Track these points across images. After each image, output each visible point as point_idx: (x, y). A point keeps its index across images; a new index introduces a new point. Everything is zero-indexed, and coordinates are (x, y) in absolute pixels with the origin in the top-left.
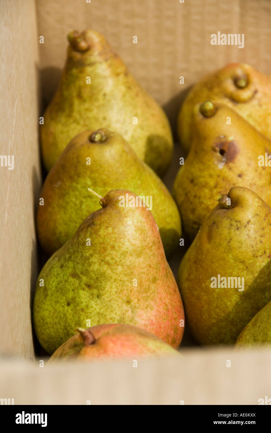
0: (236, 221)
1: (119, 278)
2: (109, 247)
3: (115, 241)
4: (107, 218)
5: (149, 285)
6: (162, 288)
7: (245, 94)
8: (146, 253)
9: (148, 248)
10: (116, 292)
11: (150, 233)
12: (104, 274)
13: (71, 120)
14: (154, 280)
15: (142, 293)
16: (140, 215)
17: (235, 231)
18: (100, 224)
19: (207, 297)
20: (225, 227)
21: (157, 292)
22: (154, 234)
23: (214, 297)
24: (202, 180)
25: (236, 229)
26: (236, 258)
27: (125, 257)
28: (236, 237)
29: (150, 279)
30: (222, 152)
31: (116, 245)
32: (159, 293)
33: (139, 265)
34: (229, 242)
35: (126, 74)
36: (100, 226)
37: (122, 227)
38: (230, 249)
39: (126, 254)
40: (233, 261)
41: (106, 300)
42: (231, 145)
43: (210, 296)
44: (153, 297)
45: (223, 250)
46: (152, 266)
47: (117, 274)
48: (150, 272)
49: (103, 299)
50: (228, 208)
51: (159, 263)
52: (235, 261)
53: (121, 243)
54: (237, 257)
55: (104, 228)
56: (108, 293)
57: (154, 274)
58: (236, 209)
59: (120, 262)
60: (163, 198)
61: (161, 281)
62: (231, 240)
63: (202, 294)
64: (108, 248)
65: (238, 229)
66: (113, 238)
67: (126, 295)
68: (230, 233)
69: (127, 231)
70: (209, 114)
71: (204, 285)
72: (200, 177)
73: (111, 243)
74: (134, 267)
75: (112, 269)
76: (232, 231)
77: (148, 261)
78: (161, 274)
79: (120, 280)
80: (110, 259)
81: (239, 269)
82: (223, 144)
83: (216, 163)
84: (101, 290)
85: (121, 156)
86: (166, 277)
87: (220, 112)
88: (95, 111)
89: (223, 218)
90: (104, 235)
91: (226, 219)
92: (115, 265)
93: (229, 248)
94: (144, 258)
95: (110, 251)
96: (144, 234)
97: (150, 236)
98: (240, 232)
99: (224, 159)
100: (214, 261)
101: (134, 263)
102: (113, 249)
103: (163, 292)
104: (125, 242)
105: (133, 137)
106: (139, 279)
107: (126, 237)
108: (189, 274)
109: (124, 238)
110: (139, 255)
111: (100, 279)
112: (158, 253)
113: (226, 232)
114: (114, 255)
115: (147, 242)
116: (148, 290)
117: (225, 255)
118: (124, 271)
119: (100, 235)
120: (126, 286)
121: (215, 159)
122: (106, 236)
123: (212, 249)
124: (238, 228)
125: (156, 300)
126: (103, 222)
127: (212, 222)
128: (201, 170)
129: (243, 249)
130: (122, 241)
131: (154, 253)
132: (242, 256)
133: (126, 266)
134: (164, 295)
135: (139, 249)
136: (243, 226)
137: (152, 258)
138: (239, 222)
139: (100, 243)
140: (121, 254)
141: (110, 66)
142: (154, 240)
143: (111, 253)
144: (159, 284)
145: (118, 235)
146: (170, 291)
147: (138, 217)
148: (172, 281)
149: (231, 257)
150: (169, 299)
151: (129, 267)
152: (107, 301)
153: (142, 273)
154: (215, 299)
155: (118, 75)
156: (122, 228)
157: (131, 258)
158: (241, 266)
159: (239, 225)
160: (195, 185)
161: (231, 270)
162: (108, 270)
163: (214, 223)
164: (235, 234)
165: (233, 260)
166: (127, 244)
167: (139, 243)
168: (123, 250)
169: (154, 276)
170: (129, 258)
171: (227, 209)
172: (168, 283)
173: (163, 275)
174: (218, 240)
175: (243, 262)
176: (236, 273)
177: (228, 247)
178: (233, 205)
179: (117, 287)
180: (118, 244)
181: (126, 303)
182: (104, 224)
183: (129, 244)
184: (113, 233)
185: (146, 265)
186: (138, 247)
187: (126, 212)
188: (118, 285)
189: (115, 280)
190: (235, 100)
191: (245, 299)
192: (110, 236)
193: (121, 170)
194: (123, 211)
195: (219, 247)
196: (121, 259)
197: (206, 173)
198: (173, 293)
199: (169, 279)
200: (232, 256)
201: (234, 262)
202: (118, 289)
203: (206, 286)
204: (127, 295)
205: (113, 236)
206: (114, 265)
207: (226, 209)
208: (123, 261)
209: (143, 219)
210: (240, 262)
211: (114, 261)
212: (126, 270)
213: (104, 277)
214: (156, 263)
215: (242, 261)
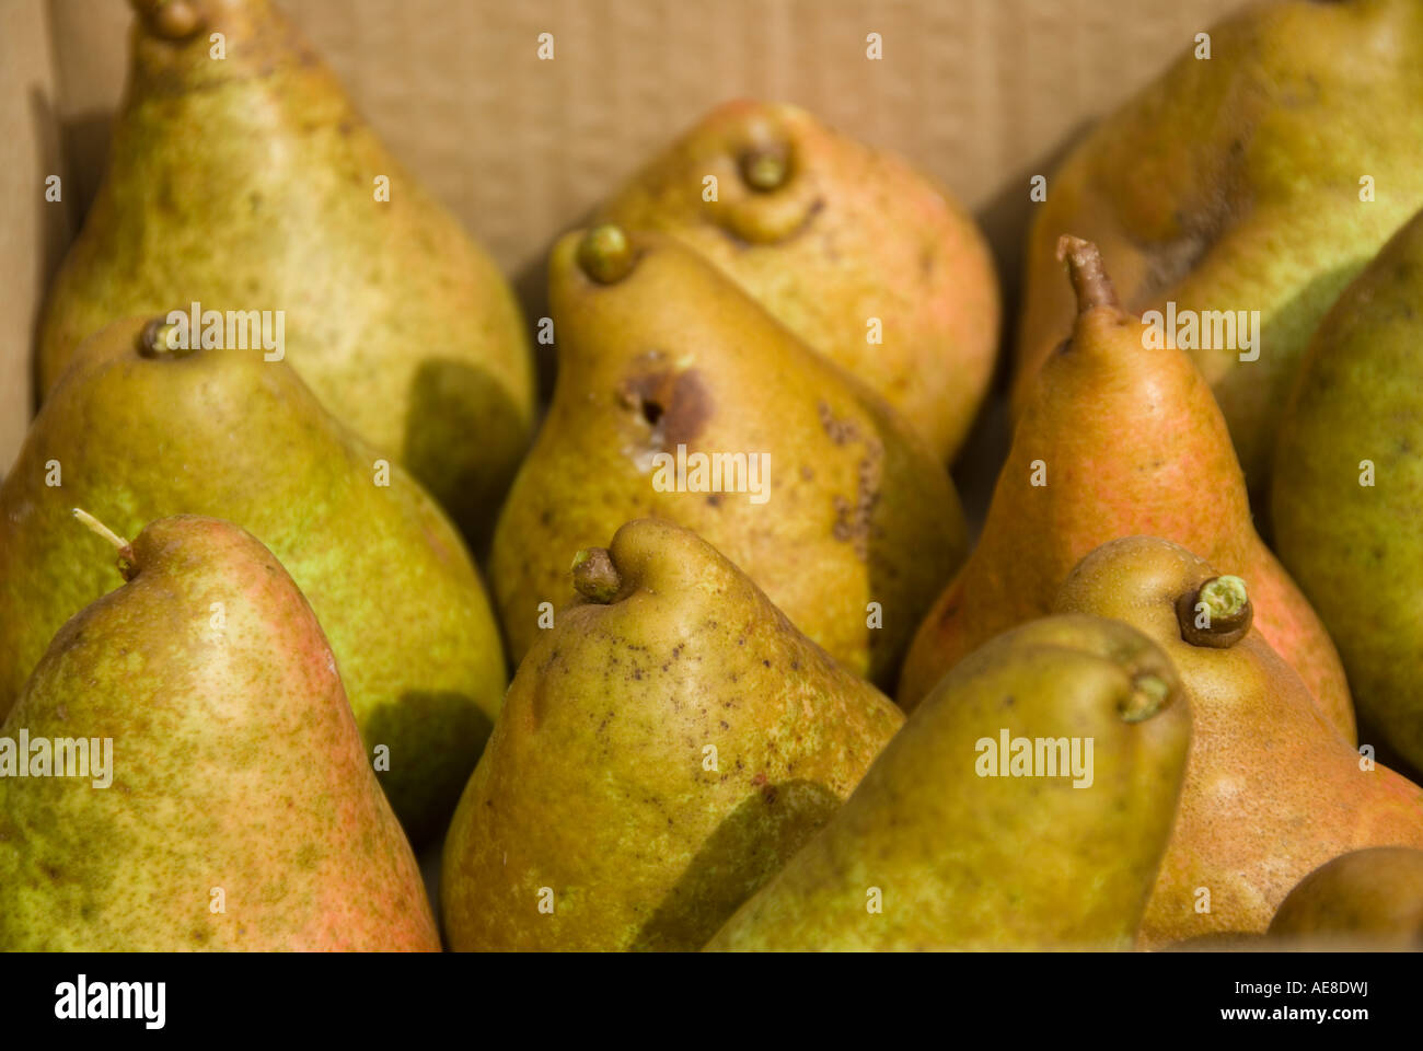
0: (631, 647)
1: (165, 845)
2: (127, 724)
3: (152, 702)
4: (129, 616)
5: (283, 876)
6: (338, 890)
7: (778, 214)
8: (272, 753)
9: (282, 736)
10: (153, 897)
11: (292, 680)
12: (109, 828)
13: (135, 292)
14: (308, 858)
15: (257, 904)
16: (254, 610)
17: (626, 686)
18: (101, 641)
19: (527, 933)
20: (590, 670)
21: (319, 904)
22: (309, 685)
23: (552, 934)
24: (577, 513)
25: (629, 676)
26: (629, 786)
27: (185, 764)
28: (631, 706)
29: (288, 851)
30: (652, 412)
31: (156, 717)
32: (328, 907)
33: (243, 797)
34: (604, 724)
35: (345, 130)
36: (100, 647)
37: (178, 650)
38: (606, 752)
39: (192, 755)
40: (619, 796)
41: (114, 925)
42: (687, 385)
43: (538, 931)
44: (300, 921)
45: (583, 754)
46: (298, 802)
47: (154, 828)
48: (289, 827)
49: (101, 922)
50: (608, 598)
51: (332, 796)
52: (628, 796)
53: (174, 709)
54: (632, 782)
55: (112, 654)
56: (122, 901)
57: (305, 835)
58: (636, 602)
59: (167, 784)
60: (420, 570)
61: (335, 862)
62: (610, 718)
63: (512, 921)
64: (125, 730)
65: (639, 678)
66: (145, 692)
67: (189, 910)
68: (607, 693)
69: (196, 669)
70: (609, 270)
71: (515, 888)
72: (573, 501)
73: (137, 711)
74: (221, 802)
75: (137, 807)
76: (618, 682)
77: (280, 783)
78: (336, 836)
79: (170, 852)
80: (129, 769)
81: (641, 827)
82: (654, 382)
83: (628, 450)
84: (97, 887)
85: (248, 408)
86: (360, 849)
87: (650, 267)
88: (220, 257)
89: (586, 635)
90: (112, 680)
91: (597, 638)
92: (150, 794)
93: (603, 747)
94: (264, 772)
95: (132, 741)
96: (268, 681)
97: (294, 689)
98: (644, 689)
99: (658, 439)
100: (553, 795)
101: (221, 788)
102: (143, 732)
103: (345, 905)
104: (186, 707)
105: (359, 356)
106: (244, 848)
107: (193, 688)
108: (471, 851)
109: (185, 693)
110: (243, 758)
111: (93, 845)
112: (329, 756)
113: (593, 686)
114: (147, 755)
115: (278, 711)
116: (278, 895)
117: (588, 773)
118: (182, 817)
119: (98, 681)
120: (192, 876)
121: (623, 438)
122: (118, 683)
123: (544, 751)
124: (637, 671)
125: (310, 933)
126: (113, 634)
127: (550, 650)
128: (578, 479)
129: (656, 753)
130: (179, 703)
131: (310, 754)
132: (650, 777)
133: (193, 798)
134: (347, 914)
135: (244, 736)
136: (656, 667)
137: (301, 772)
138: (644, 648)
139: (97, 711)
140: (174, 754)
141: (280, 94)
142: (311, 708)
143: (134, 747)
144: (328, 873)
145: (163, 682)
146: (377, 904)
147: (246, 617)
148: (390, 870)
149: (610, 780)
150: (368, 932)
151: (201, 804)
152: (117, 930)
153: (255, 826)
154: (555, 942)
155: (309, 128)
156: (180, 655)
157: (210, 770)
158: (649, 815)
159: (642, 663)
160: (555, 533)
161: (611, 830)
162: (121, 811)
163: (555, 655)
164: (625, 696)
165: (621, 792)
166: (196, 716)
167: (246, 712)
168: (178, 739)
169: (307, 842)
170: (203, 769)
171: (608, 603)
172: (372, 873)
173: (349, 844)
174: (565, 718)
175: (654, 800)
176: (630, 844)
177: (602, 742)
178: (626, 589)
179: (155, 876)
180: (163, 713)
181: (191, 940)
182: (117, 640)
183: (205, 714)
184: (145, 673)
185: (274, 797)
186: (238, 729)
187: (200, 596)
188: (159, 870)
189: (150, 851)
190: (741, 235)
191: (667, 941)
192: (135, 685)
193: (245, 460)
194: (190, 592)
195: (569, 743)
196: (174, 770)
197: (593, 489)
198: (388, 910)
199: (375, 861)
200: (616, 778)
201: (620, 799)
202: (159, 884)
203: (522, 891)
204: (195, 909)
205: (146, 682)
206: (145, 794)
207: (602, 603)
208: (180, 780)
209: (266, 627)
210: (646, 801)
211: (146, 780)
212: (191, 816)
213: (109, 840)
214: (316, 792)
215: (652, 795)
